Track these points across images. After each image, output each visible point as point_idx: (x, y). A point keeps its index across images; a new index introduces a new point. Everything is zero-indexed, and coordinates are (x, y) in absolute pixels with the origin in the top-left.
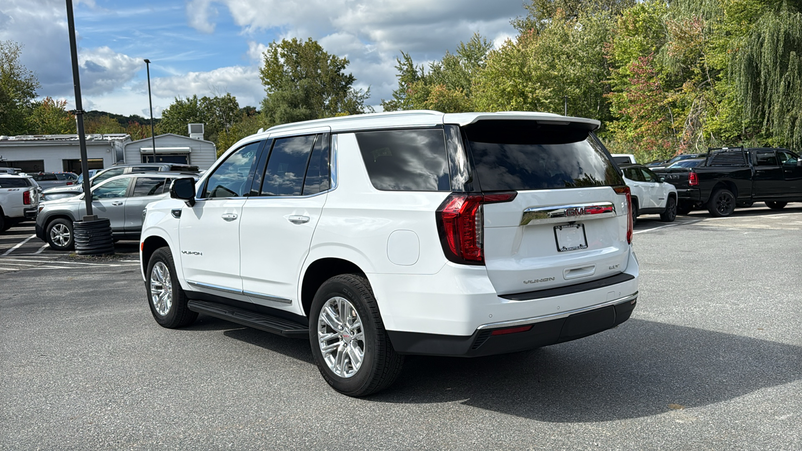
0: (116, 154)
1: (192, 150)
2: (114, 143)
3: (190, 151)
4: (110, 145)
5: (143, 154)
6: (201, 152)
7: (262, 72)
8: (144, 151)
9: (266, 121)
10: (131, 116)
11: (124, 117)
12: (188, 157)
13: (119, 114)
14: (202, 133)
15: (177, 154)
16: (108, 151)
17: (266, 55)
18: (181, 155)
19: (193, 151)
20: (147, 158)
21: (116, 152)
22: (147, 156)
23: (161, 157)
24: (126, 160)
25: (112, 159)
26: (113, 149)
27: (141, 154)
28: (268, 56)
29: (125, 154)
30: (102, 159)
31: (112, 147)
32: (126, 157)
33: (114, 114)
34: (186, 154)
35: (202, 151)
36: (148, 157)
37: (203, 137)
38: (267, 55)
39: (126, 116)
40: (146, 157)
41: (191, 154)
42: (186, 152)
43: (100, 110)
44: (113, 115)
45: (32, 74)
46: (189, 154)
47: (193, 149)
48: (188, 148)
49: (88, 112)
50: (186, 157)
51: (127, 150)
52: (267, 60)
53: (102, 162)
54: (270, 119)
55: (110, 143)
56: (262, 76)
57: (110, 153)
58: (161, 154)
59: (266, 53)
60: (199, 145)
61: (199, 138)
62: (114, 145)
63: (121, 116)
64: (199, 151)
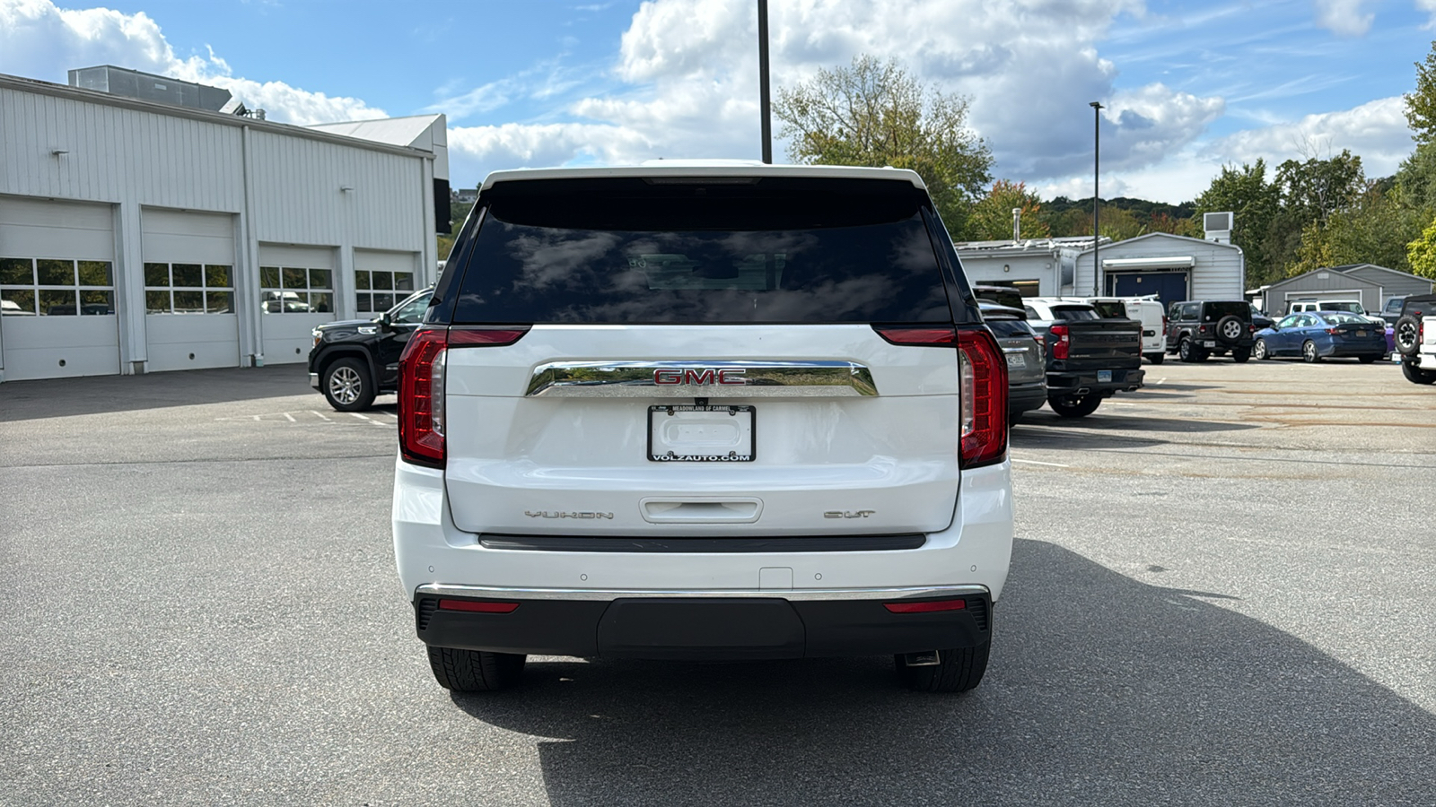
0: (1063, 272)
1: (1196, 262)
2: (1058, 252)
3: (1193, 264)
4: (1053, 256)
5: (1108, 272)
6: (1213, 266)
7: (1412, 103)
8: (1108, 265)
9: (1408, 201)
10: (1182, 203)
11: (1170, 206)
12: (1188, 274)
13: (1161, 202)
14: (1227, 229)
15: (1169, 270)
16: (1049, 266)
17: (1422, 68)
18: (1177, 272)
19: (1198, 264)
20: (1114, 277)
21: (1063, 267)
22: (1114, 275)
23: (1140, 276)
24: (1077, 282)
25: (1054, 281)
26: (1056, 264)
27: (1104, 272)
28: (1427, 68)
29: (1077, 272)
30: (1038, 280)
31: (1056, 260)
32: (1077, 277)
33: (1154, 202)
34: (1187, 269)
35: (1215, 264)
36: (1117, 276)
37: (1228, 236)
38: (1425, 67)
39: (1172, 204)
40: (1112, 276)
41: (1195, 270)
42: (1185, 266)
43: (1129, 196)
44: (1151, 203)
45: (983, 144)
46: (1190, 269)
47: (1199, 259)
48: (1189, 258)
49: (1110, 201)
50: (1185, 274)
51: (1081, 264)
52: (1424, 76)
53: (1037, 285)
54: (1414, 195)
55: (1052, 252)
56: (1410, 110)
57: (1052, 270)
58: (1140, 270)
59: (1423, 63)
60: (1211, 253)
61: (1217, 241)
62: (1058, 256)
63: (1165, 204)
64: (1210, 264)
